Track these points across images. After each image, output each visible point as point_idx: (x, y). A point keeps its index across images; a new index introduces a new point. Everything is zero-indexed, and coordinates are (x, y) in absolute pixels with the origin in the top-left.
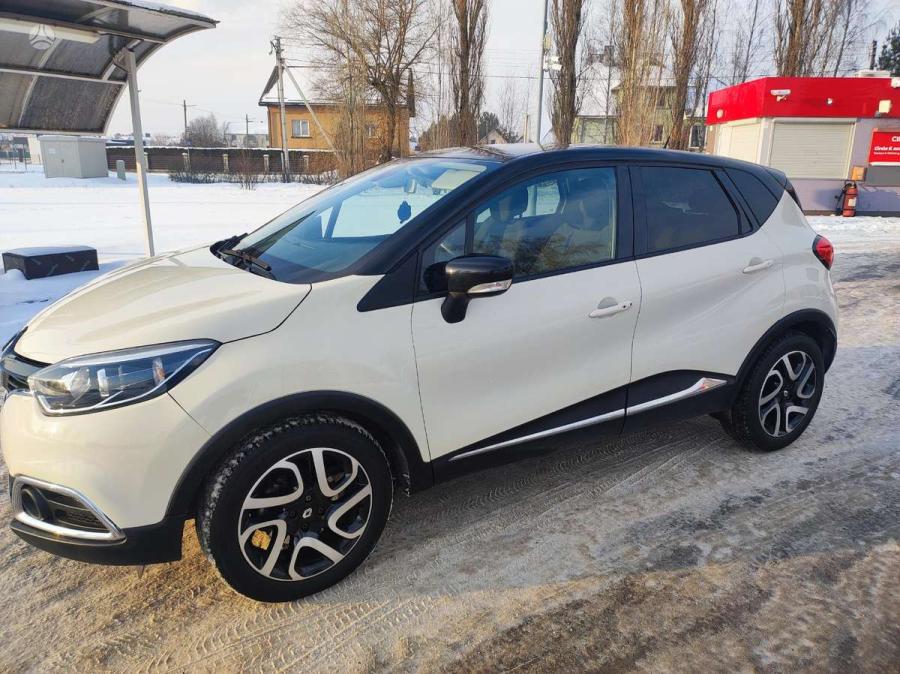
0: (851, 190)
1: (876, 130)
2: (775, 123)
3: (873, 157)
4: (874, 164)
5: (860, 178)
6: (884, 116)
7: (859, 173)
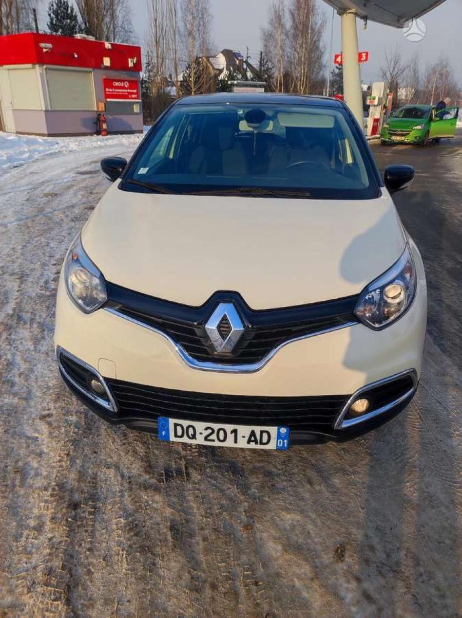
0: (102, 118)
1: (104, 77)
2: (46, 69)
3: (107, 96)
4: (109, 100)
5: (104, 109)
6: (107, 68)
7: (102, 107)
